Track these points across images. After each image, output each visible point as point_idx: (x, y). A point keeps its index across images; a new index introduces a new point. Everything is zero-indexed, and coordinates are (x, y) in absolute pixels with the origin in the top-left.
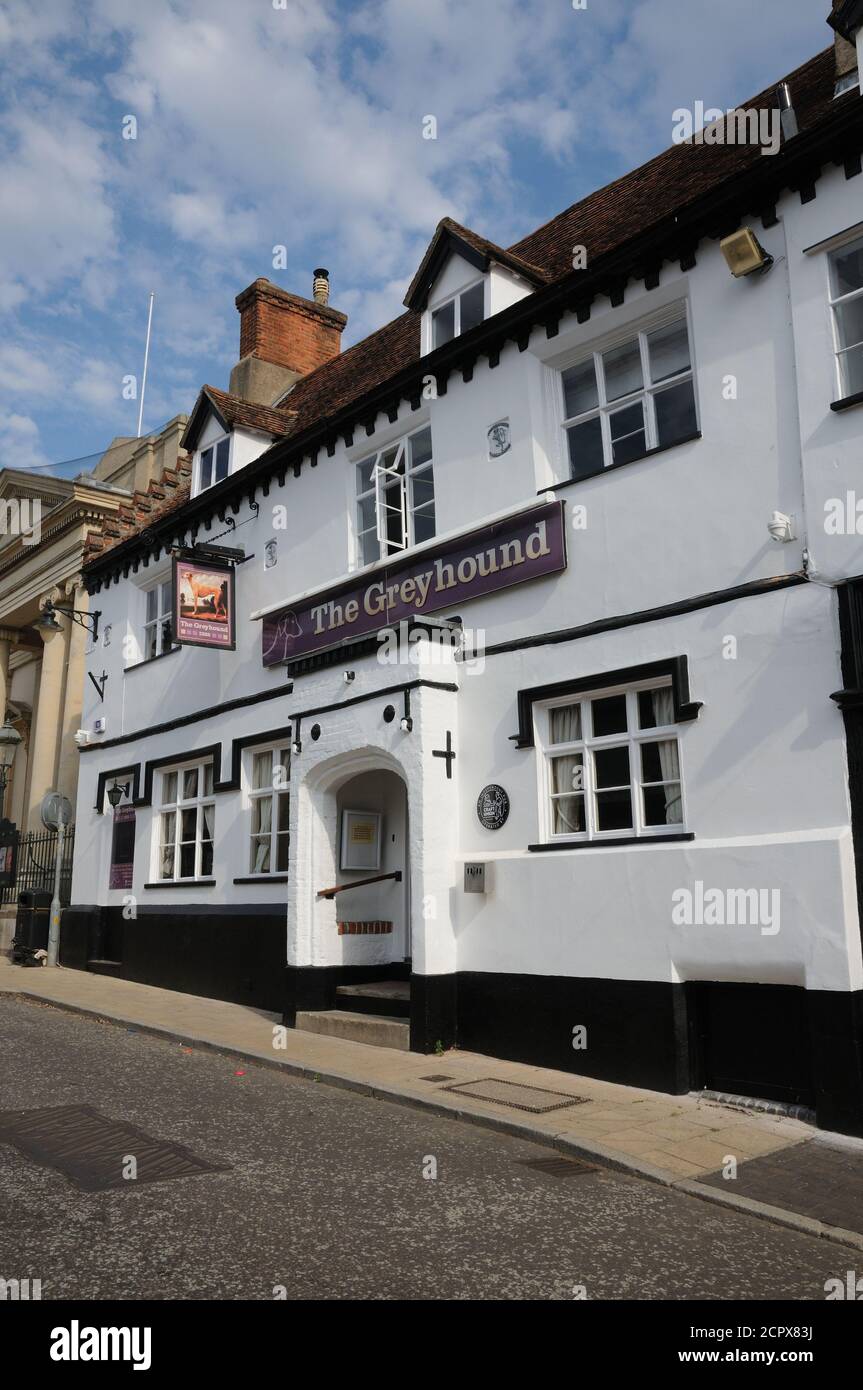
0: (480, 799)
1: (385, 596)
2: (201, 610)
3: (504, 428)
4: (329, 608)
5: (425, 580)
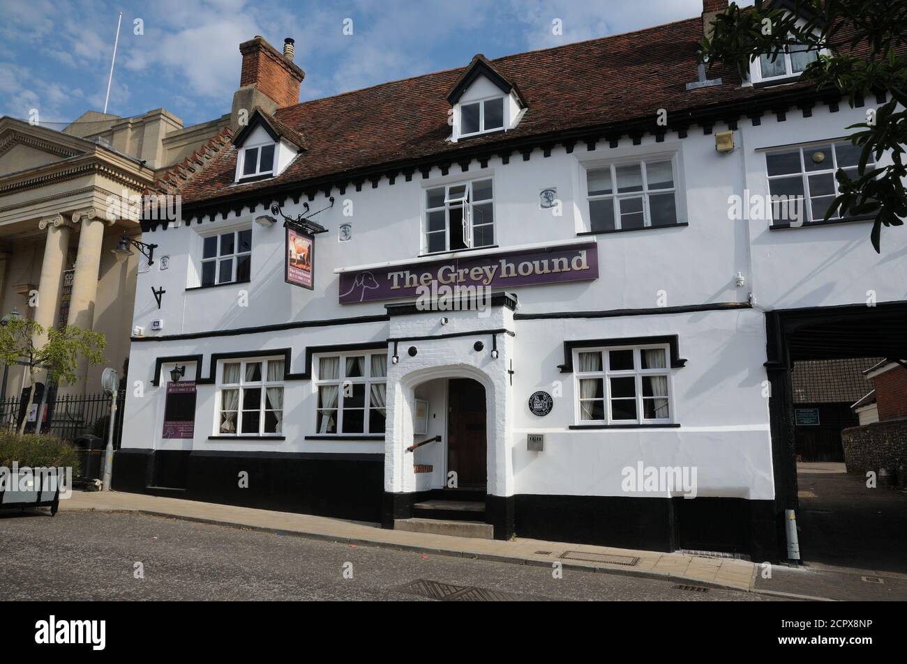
0: (531, 398)
1: (456, 274)
2: (299, 262)
3: (553, 193)
4: (404, 275)
5: (491, 270)
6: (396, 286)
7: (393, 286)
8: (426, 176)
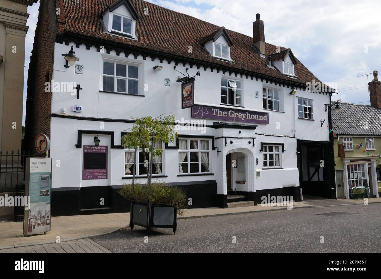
1: (234, 114)
4: (218, 110)
5: (244, 115)
6: (214, 114)
7: (213, 114)
8: (224, 73)
